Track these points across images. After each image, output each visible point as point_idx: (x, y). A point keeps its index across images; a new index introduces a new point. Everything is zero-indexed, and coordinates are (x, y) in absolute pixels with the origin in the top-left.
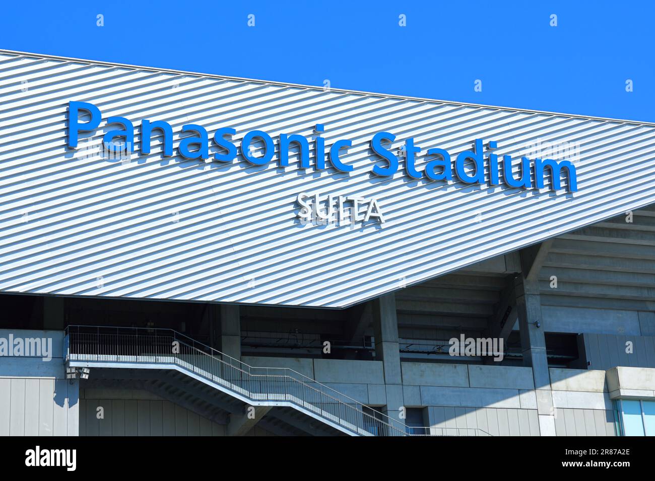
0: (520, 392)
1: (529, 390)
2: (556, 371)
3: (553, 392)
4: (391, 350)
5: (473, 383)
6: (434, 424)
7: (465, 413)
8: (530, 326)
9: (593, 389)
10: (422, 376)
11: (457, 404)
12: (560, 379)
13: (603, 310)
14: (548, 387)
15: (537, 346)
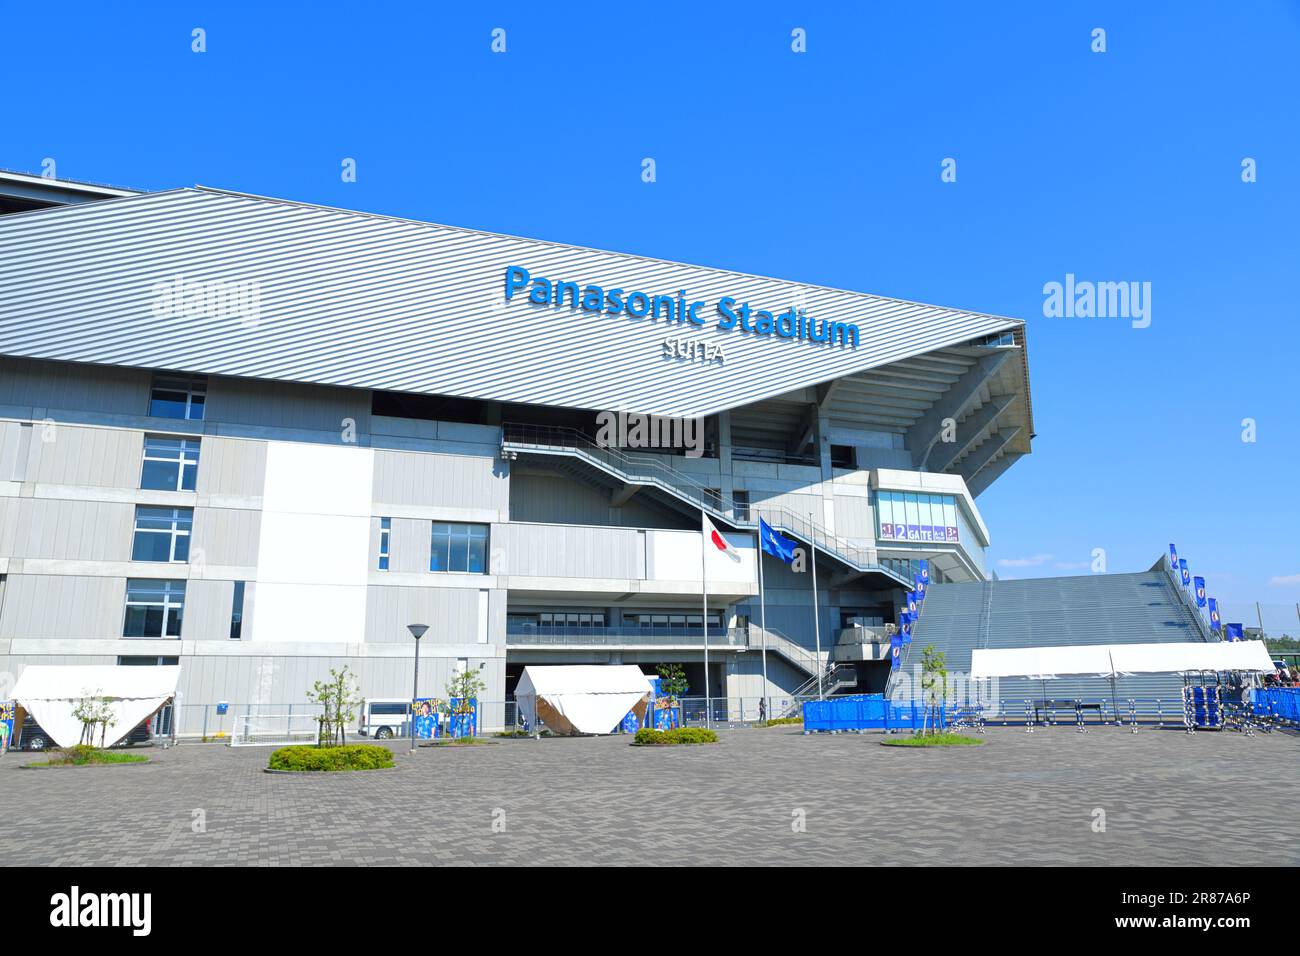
0: (812, 483)
1: (818, 482)
2: (837, 470)
3: (834, 484)
4: (727, 451)
5: (780, 476)
6: (753, 502)
8: (821, 440)
9: (861, 483)
11: (769, 490)
12: (839, 476)
13: (870, 431)
15: (825, 453)
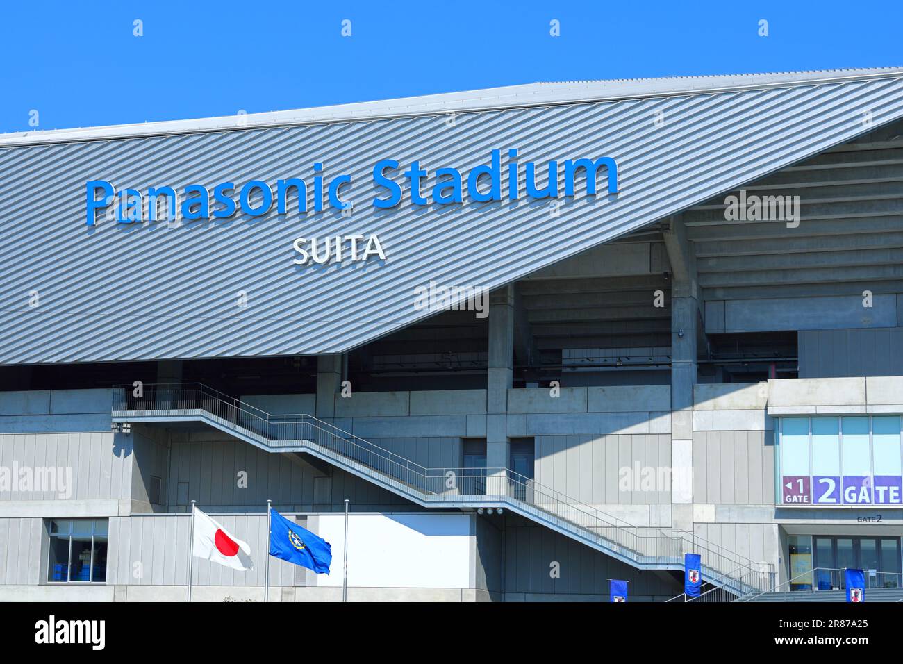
0: (652, 415)
1: (663, 413)
2: (703, 388)
3: (694, 413)
4: (499, 376)
5: (592, 408)
6: (540, 457)
7: (579, 443)
8: (674, 336)
9: (751, 406)
10: (530, 403)
11: (570, 431)
13: (842, 297)
14: (690, 408)
15: (680, 359)
